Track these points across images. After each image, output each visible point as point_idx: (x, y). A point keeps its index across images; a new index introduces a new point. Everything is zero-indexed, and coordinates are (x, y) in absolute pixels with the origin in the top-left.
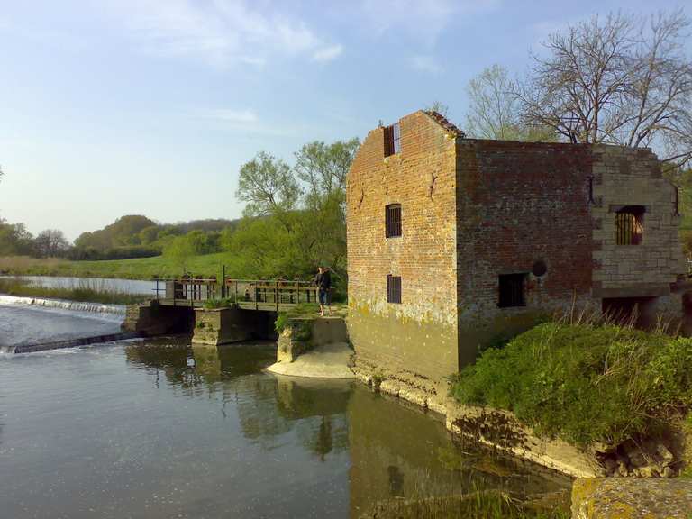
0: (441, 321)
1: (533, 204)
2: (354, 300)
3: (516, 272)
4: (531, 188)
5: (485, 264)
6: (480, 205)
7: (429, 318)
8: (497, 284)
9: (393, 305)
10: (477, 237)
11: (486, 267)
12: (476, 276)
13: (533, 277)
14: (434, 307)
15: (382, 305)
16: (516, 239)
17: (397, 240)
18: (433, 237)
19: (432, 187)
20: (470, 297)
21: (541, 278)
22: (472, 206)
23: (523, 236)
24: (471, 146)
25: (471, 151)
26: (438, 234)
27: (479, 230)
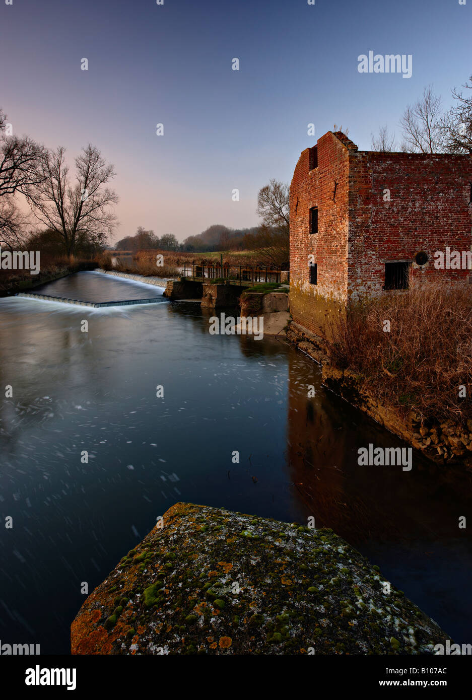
0: (338, 299)
1: (417, 205)
2: (292, 281)
3: (401, 261)
4: (416, 191)
5: (374, 255)
6: (370, 206)
7: (331, 296)
8: (384, 271)
9: (313, 286)
10: (367, 232)
11: (374, 257)
12: (366, 264)
13: (415, 266)
14: (335, 288)
15: (306, 285)
16: (401, 234)
17: (316, 235)
18: (335, 232)
19: (334, 192)
20: (359, 281)
21: (423, 267)
22: (363, 206)
23: (407, 232)
24: (363, 157)
25: (363, 162)
26: (338, 230)
27: (369, 227)
